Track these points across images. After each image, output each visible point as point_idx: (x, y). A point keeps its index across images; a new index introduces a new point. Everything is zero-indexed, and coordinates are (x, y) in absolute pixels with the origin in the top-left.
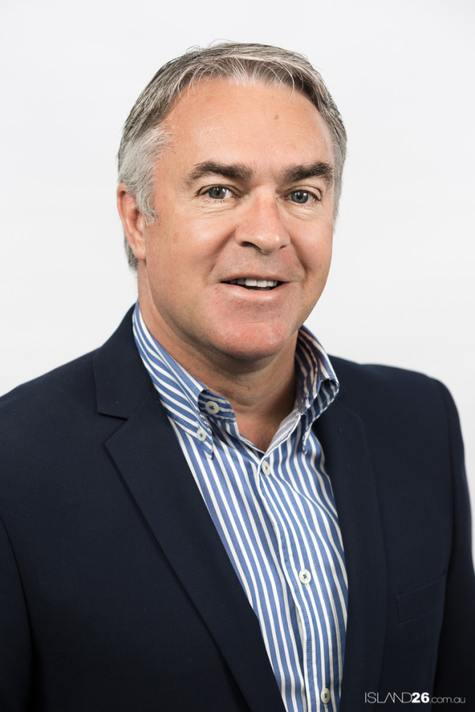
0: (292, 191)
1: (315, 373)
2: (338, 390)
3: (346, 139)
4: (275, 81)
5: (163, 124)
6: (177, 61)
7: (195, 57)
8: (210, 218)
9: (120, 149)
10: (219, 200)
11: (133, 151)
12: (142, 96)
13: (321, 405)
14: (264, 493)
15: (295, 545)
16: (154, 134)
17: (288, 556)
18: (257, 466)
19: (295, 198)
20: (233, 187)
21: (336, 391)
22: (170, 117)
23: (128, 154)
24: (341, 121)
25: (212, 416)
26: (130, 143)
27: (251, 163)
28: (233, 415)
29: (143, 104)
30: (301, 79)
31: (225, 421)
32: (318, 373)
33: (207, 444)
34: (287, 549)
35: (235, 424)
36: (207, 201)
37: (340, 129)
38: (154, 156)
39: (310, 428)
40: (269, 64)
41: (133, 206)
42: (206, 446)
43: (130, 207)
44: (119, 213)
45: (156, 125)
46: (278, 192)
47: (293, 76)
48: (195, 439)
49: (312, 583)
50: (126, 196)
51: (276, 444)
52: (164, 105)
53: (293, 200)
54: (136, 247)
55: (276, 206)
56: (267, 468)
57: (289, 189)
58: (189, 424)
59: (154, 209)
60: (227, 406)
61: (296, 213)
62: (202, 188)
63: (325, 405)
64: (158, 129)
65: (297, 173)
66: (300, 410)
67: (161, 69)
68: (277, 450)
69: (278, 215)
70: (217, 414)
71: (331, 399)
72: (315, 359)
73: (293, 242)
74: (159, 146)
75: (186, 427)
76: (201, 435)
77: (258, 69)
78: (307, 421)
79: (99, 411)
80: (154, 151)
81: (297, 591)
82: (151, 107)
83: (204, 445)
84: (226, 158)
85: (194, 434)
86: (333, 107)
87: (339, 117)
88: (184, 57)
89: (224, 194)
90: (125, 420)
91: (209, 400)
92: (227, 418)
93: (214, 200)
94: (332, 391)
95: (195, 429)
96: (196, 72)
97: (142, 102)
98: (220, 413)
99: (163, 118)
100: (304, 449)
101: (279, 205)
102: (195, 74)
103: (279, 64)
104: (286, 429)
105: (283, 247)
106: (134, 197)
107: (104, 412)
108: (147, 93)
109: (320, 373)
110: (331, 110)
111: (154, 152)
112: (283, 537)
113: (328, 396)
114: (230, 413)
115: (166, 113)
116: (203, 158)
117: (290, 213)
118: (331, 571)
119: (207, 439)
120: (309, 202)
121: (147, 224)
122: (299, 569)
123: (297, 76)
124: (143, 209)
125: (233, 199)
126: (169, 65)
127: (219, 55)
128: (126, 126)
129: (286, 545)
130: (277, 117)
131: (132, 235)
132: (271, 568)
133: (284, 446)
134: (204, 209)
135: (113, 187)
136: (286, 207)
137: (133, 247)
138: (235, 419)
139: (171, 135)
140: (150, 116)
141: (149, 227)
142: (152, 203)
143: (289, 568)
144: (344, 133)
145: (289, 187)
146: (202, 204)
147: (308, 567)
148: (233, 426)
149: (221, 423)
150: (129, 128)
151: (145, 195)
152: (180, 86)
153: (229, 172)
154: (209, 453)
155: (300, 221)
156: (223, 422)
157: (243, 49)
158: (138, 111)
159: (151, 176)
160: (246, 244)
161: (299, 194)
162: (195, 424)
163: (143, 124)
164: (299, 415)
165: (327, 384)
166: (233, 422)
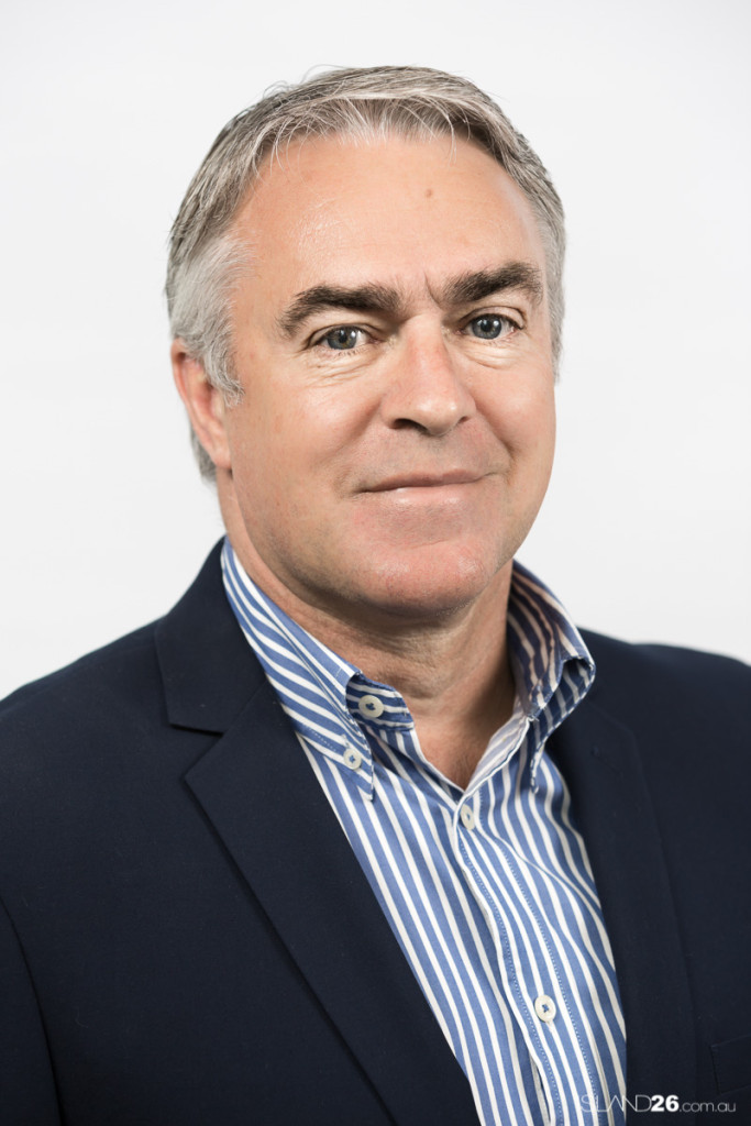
0: (471, 318)
1: (549, 649)
2: (593, 678)
3: (562, 214)
4: (421, 130)
5: (235, 228)
6: (250, 113)
7: (279, 105)
8: (332, 385)
9: (168, 279)
10: (346, 351)
11: (190, 280)
12: (196, 182)
13: (563, 704)
14: (467, 860)
15: (525, 952)
16: (222, 248)
17: (514, 972)
18: (452, 814)
19: (479, 330)
20: (367, 324)
21: (590, 678)
22: (246, 214)
23: (181, 287)
24: (549, 184)
25: (371, 723)
26: (182, 267)
27: (392, 280)
28: (409, 718)
29: (197, 197)
30: (466, 121)
31: (394, 728)
32: (556, 648)
33: (362, 774)
34: (512, 960)
35: (413, 734)
36: (324, 355)
37: (549, 197)
38: (226, 285)
39: (542, 747)
40: (406, 102)
41: (201, 378)
42: (362, 779)
43: (196, 379)
44: (179, 391)
45: (222, 231)
46: (446, 323)
47: (450, 118)
48: (341, 767)
49: (558, 1019)
50: (187, 361)
51: (483, 775)
52: (233, 195)
53: (476, 334)
54: (214, 446)
55: (446, 349)
56: (469, 817)
57: (466, 317)
58: (329, 740)
59: (236, 378)
60: (397, 702)
61: (480, 357)
62: (314, 333)
63: (570, 703)
64: (227, 238)
65: (476, 286)
66: (527, 713)
67: (223, 131)
68: (486, 785)
69: (450, 366)
70: (381, 717)
71: (580, 693)
72: (548, 626)
73: (482, 408)
74: (231, 267)
75: (325, 746)
76: (352, 759)
77: (388, 113)
78: (538, 734)
79: (172, 721)
80: (225, 278)
81: (533, 1034)
82: (211, 200)
83: (358, 776)
84: (349, 277)
85: (339, 758)
86: (532, 159)
87: (547, 176)
88: (261, 105)
89: (354, 340)
90: (218, 735)
91: (365, 694)
92: (398, 724)
93: (338, 351)
94: (582, 678)
95: (341, 750)
96: (280, 132)
97: (196, 192)
98: (385, 715)
99: (234, 218)
100: (533, 783)
101: (449, 346)
102: (279, 136)
103: (423, 100)
104: (501, 747)
105: (464, 419)
106: (201, 362)
107: (181, 723)
108: (202, 177)
109: (560, 648)
110: (530, 167)
111: (225, 280)
112: (504, 938)
113: (575, 689)
114: (403, 713)
115: (237, 208)
116: (307, 283)
117: (472, 359)
118: (590, 999)
119: (363, 766)
120: (503, 334)
121: (228, 405)
122: (534, 996)
123: (457, 117)
124: (217, 381)
125: (370, 346)
126: (236, 122)
127: (319, 96)
128: (173, 238)
129: (510, 952)
130: (430, 194)
131: (205, 428)
132: (485, 994)
133: (498, 779)
134: (322, 371)
135: (164, 346)
136: (462, 348)
137: (208, 447)
138: (411, 725)
139: (251, 246)
140: (211, 215)
141: (231, 410)
142: (231, 368)
143: (516, 992)
144: (557, 202)
145: (465, 313)
146: (317, 361)
147: (549, 991)
148: (410, 737)
149: (387, 733)
150: (178, 242)
151: (218, 355)
152: (256, 159)
153: (357, 301)
154: (367, 791)
155: (489, 370)
156: (391, 732)
157: (360, 79)
158: (190, 209)
159: (226, 322)
160: (402, 424)
161: (485, 322)
162: (340, 740)
163: (201, 232)
164: (527, 721)
165: (573, 666)
166: (408, 730)
